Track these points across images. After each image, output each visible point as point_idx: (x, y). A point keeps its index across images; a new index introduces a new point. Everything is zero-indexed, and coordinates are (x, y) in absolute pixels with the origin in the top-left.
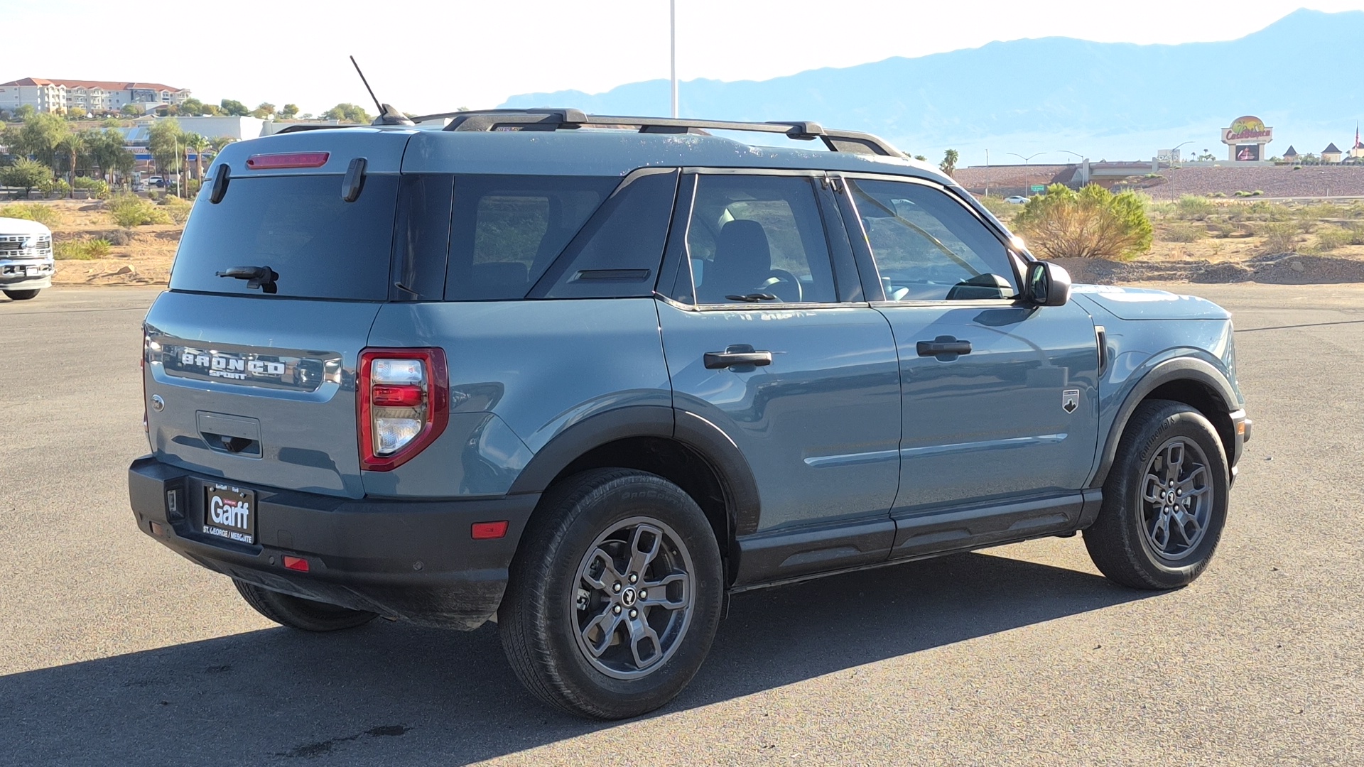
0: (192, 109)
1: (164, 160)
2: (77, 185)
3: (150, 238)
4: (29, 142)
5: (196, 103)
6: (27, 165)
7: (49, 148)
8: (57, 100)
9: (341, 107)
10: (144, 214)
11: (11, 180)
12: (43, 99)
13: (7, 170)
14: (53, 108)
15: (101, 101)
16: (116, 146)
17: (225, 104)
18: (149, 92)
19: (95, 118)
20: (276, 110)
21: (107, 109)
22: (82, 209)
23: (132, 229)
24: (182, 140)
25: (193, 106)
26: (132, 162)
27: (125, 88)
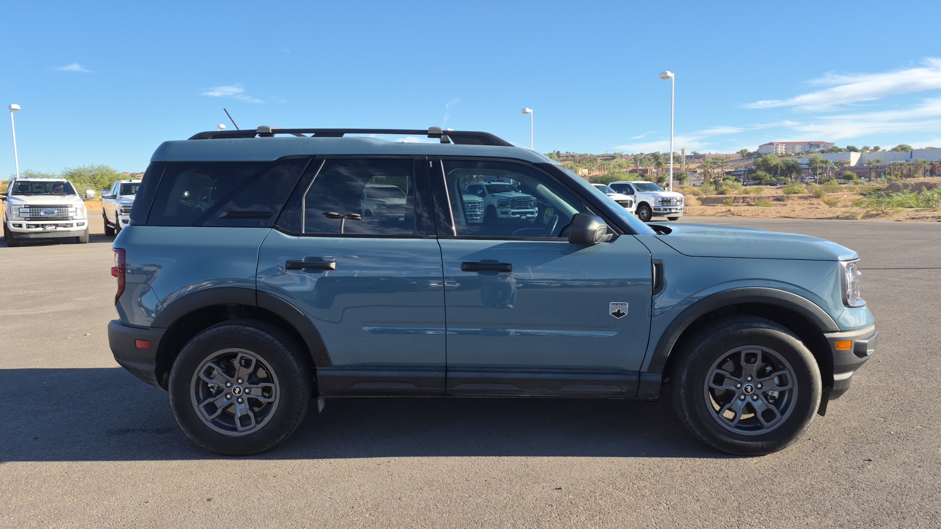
0: (835, 150)
1: (814, 170)
2: (778, 180)
3: (796, 199)
4: (763, 165)
5: (836, 148)
6: (761, 173)
7: (770, 167)
8: (781, 150)
9: (900, 146)
10: (796, 190)
11: (754, 179)
12: (776, 150)
13: (754, 175)
14: (780, 152)
15: (798, 149)
16: (796, 165)
17: (848, 148)
18: (817, 145)
19: (795, 155)
20: (871, 148)
21: (800, 152)
22: (776, 188)
23: (790, 195)
24: (822, 162)
25: (834, 149)
26: (802, 171)
27: (808, 144)
